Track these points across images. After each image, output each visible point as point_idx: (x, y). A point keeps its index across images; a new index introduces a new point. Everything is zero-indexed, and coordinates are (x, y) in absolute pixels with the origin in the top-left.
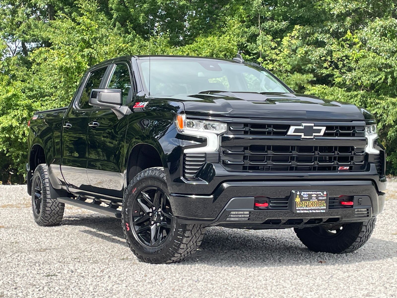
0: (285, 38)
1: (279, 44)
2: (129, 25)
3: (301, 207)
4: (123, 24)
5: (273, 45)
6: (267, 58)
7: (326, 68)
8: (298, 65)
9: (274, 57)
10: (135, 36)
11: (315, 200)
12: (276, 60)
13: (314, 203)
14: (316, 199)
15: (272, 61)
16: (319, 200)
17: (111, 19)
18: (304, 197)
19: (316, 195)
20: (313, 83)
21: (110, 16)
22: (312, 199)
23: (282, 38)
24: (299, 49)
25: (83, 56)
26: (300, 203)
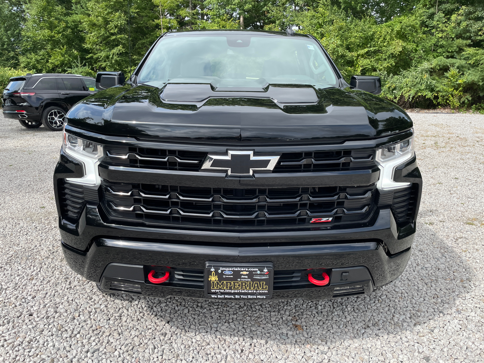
0: (453, 15)
1: (449, 19)
2: (350, 11)
3: (221, 289)
4: (347, 11)
5: (444, 20)
6: (438, 29)
7: (481, 36)
8: (460, 34)
9: (444, 28)
10: (353, 19)
11: (247, 280)
12: (445, 31)
13: (244, 284)
14: (248, 278)
15: (442, 31)
16: (253, 280)
17: (340, 9)
18: (226, 275)
19: (248, 273)
20: (469, 46)
21: (339, 7)
22: (241, 278)
23: (451, 15)
24: (462, 23)
25: (318, 33)
26: (218, 283)
